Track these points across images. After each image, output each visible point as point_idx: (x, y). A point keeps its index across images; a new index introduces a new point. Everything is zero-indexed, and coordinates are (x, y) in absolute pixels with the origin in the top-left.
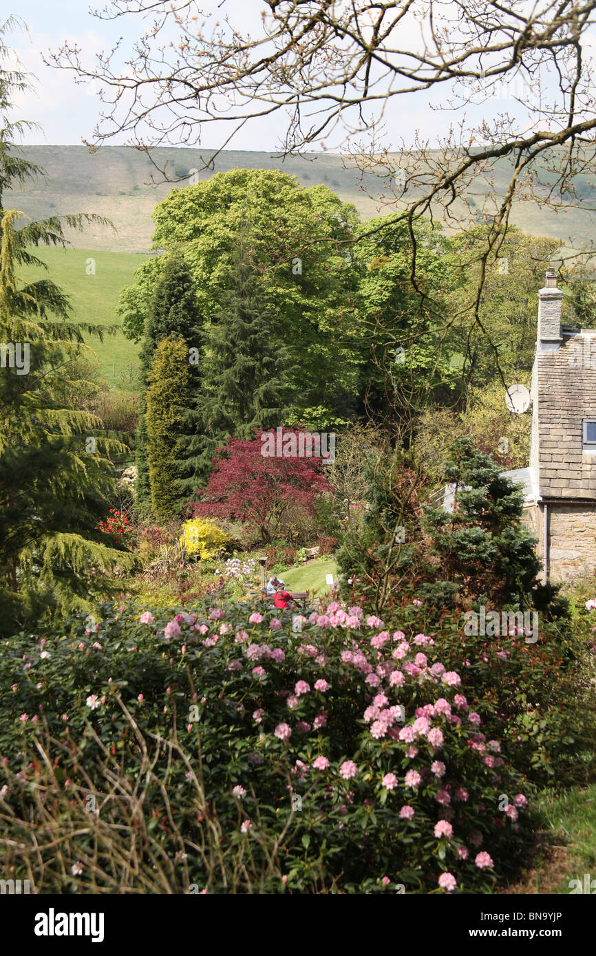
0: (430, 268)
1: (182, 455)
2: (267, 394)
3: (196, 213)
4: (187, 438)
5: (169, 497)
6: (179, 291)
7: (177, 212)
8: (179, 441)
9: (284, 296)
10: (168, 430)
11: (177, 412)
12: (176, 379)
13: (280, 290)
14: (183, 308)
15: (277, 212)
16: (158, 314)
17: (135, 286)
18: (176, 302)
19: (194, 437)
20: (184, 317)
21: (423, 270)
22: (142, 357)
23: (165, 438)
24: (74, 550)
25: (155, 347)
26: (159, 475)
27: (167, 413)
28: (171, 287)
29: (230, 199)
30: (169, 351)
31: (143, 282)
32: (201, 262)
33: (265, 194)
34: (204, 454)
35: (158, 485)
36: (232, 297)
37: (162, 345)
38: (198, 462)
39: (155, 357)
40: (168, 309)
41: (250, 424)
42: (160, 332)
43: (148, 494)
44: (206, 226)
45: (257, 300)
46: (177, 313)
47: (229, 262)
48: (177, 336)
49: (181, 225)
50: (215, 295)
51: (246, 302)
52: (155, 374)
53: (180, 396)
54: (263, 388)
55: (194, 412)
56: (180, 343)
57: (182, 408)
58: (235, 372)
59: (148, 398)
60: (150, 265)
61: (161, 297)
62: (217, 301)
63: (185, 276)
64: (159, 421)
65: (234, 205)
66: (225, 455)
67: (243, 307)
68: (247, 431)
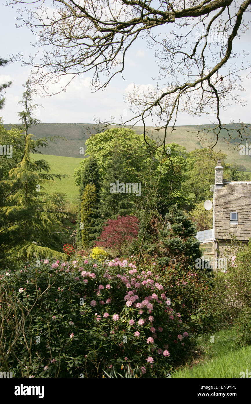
0: (181, 162)
1: (93, 225)
2: (123, 204)
3: (100, 143)
4: (95, 219)
5: (88, 240)
6: (93, 168)
7: (94, 142)
8: (92, 220)
9: (129, 171)
10: (88, 216)
11: (91, 211)
12: (92, 199)
13: (129, 169)
14: (95, 174)
15: (128, 142)
16: (86, 176)
17: (80, 168)
18: (92, 172)
19: (97, 219)
20: (95, 177)
21: (179, 163)
22: (80, 191)
23: (87, 219)
24: (46, 253)
25: (85, 187)
26: (85, 232)
27: (88, 211)
28: (90, 167)
29: (111, 138)
30: (89, 189)
31: (82, 166)
32: (101, 159)
33: (124, 136)
34: (100, 225)
35: (85, 236)
36: (111, 170)
37: (87, 187)
38: (98, 228)
39: (84, 191)
40: (89, 174)
41: (117, 215)
42: (86, 182)
43: (81, 239)
44: (104, 147)
45: (120, 172)
46: (92, 176)
47: (111, 159)
48: (92, 184)
49: (95, 146)
50: (105, 170)
51: (116, 172)
52: (84, 197)
53: (93, 205)
54: (121, 202)
55: (97, 210)
56: (93, 186)
57: (93, 209)
58: (112, 196)
59: (82, 205)
60: (85, 161)
61: (87, 171)
62: (106, 172)
63: (96, 163)
64: (85, 213)
65: (113, 140)
66: (107, 225)
67: (115, 174)
68: (116, 217)
